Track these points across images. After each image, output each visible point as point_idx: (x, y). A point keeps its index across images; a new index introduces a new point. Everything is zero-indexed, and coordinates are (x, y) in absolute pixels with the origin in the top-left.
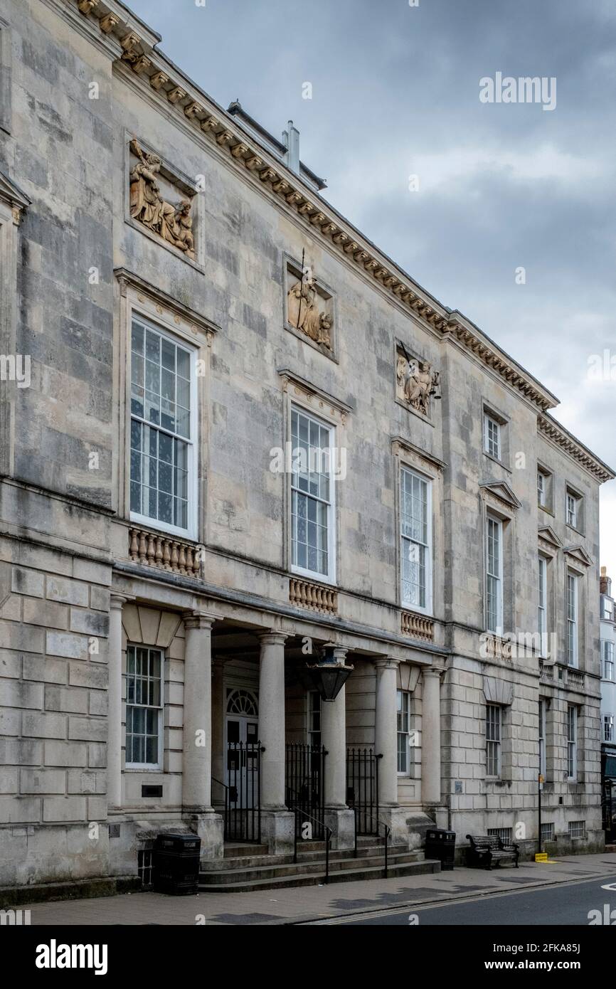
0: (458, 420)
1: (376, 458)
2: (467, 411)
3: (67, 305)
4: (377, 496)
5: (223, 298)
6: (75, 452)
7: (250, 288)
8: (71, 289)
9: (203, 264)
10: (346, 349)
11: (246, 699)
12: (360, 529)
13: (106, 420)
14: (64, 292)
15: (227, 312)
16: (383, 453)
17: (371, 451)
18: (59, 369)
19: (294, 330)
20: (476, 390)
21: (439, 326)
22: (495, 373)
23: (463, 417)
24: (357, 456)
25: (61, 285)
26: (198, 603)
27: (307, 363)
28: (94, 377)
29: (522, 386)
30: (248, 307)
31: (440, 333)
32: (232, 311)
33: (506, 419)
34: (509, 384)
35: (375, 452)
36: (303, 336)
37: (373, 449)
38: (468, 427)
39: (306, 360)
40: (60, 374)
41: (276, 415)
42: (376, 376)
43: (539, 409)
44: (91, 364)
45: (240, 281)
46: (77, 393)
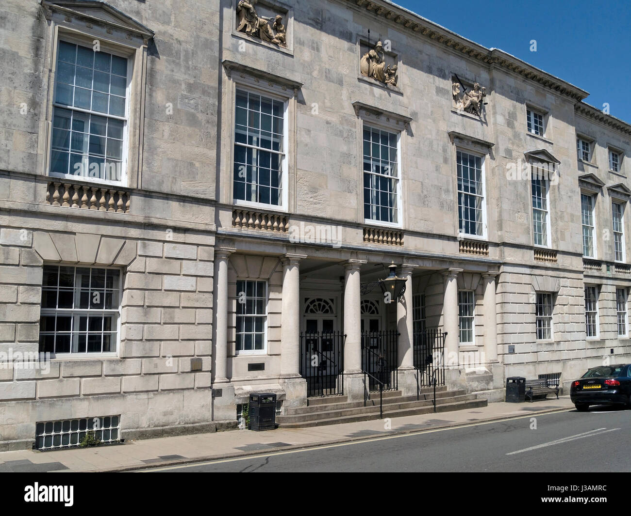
0: (504, 116)
1: (435, 146)
2: (512, 109)
3: (183, 86)
4: (437, 170)
5: (307, 67)
6: (188, 169)
7: (330, 58)
8: (186, 77)
9: (292, 49)
10: (409, 84)
11: (369, 305)
12: (422, 192)
13: (212, 148)
14: (182, 79)
15: (311, 75)
16: (441, 143)
17: (431, 144)
18: (176, 123)
19: (366, 79)
20: (519, 96)
21: (486, 60)
22: (535, 83)
23: (509, 113)
24: (419, 148)
25: (180, 76)
26: (287, 250)
27: (376, 96)
28: (203, 124)
29: (557, 88)
30: (328, 70)
31: (488, 65)
32: (315, 74)
33: (547, 110)
34: (547, 89)
35: (435, 143)
36: (372, 81)
37: (432, 142)
38: (514, 119)
39: (375, 94)
40: (177, 127)
41: (351, 130)
42: (435, 97)
43: (574, 101)
44: (200, 118)
45: (322, 55)
46: (190, 136)
